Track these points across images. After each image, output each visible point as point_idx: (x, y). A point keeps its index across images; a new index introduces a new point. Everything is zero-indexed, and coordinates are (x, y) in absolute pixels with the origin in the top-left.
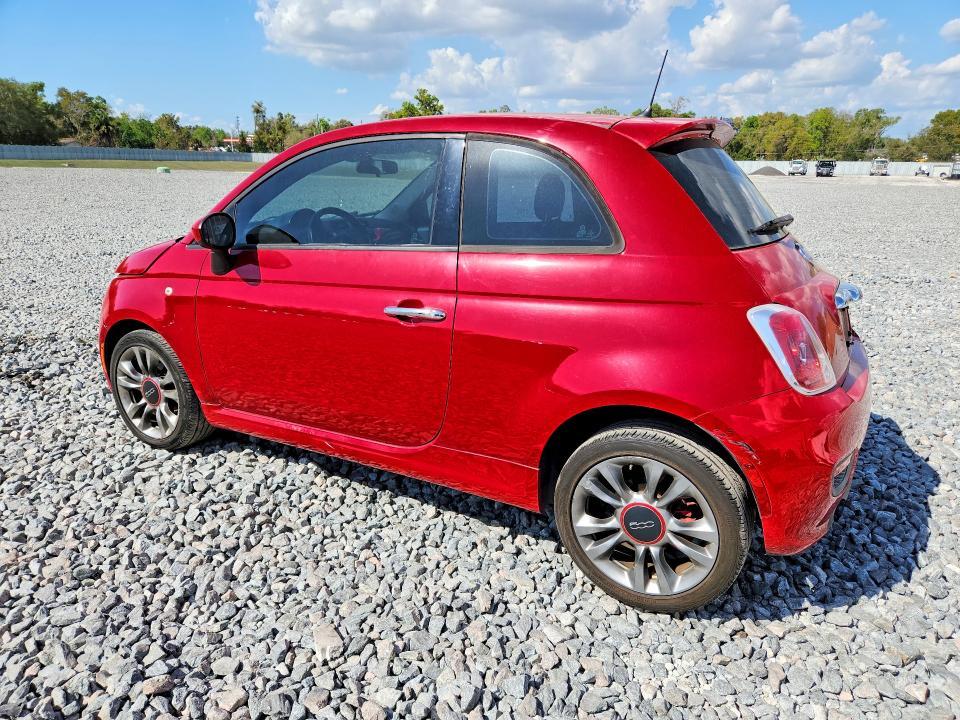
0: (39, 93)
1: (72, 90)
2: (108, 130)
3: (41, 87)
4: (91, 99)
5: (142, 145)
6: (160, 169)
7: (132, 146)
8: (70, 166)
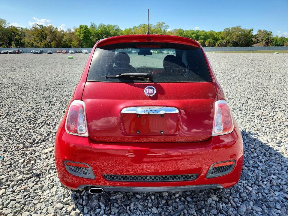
0: (251, 32)
1: (262, 30)
2: (268, 41)
3: (252, 30)
4: (267, 32)
5: (278, 45)
6: (275, 53)
7: (276, 46)
8: (253, 52)
